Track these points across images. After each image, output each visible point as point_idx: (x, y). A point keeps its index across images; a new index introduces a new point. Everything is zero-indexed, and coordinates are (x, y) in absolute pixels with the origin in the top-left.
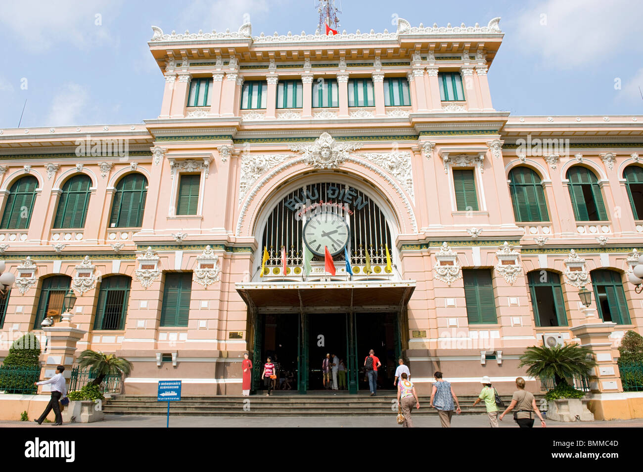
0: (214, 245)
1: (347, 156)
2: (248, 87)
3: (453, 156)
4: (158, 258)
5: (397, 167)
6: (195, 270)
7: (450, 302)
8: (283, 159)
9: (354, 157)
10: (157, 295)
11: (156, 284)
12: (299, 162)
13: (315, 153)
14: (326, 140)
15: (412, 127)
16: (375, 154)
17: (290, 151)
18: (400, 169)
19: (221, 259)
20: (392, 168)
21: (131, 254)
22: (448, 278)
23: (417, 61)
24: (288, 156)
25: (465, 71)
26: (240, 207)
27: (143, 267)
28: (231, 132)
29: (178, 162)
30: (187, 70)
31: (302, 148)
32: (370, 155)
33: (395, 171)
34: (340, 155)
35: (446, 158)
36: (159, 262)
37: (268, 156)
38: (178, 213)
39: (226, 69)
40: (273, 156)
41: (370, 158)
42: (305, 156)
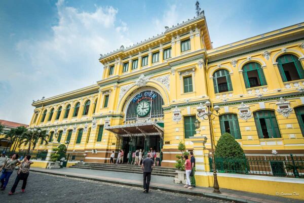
0: (109, 116)
1: (148, 80)
3: (182, 73)
5: (165, 81)
6: (104, 124)
7: (177, 130)
9: (151, 80)
12: (135, 86)
13: (139, 82)
14: (142, 76)
15: (169, 65)
16: (157, 78)
17: (133, 82)
19: (111, 120)
20: (163, 81)
21: (90, 122)
22: (177, 120)
23: (173, 40)
24: (132, 84)
27: (93, 124)
28: (117, 80)
29: (104, 92)
30: (109, 65)
31: (136, 81)
33: (164, 82)
34: (146, 81)
36: (97, 122)
38: (104, 107)
40: (128, 85)
42: (136, 83)
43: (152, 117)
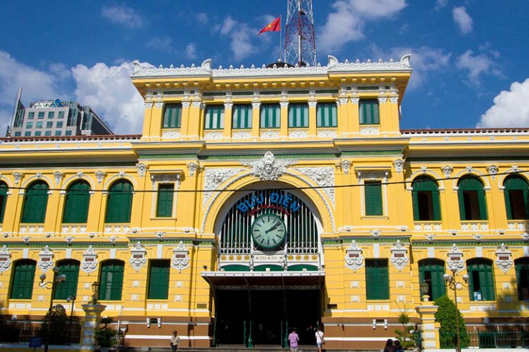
0: (185, 240)
1: (285, 170)
2: (209, 111)
3: (365, 173)
4: (144, 250)
5: (323, 179)
6: (172, 259)
7: (355, 284)
8: (237, 172)
9: (290, 170)
10: (145, 277)
11: (144, 269)
12: (248, 175)
13: (260, 169)
14: (269, 158)
15: (335, 148)
16: (307, 168)
17: (241, 165)
18: (325, 181)
19: (191, 251)
20: (319, 180)
22: (354, 266)
23: (343, 91)
24: (239, 170)
25: (380, 100)
26: (204, 210)
27: (135, 256)
28: (197, 152)
29: (157, 177)
30: (162, 98)
31: (251, 163)
32: (303, 169)
34: (280, 169)
35: (359, 174)
36: (146, 253)
37: (224, 170)
38: (157, 215)
39: (192, 98)
40: (229, 170)
41: (303, 172)
42: (253, 171)
43: (289, 251)
